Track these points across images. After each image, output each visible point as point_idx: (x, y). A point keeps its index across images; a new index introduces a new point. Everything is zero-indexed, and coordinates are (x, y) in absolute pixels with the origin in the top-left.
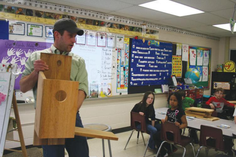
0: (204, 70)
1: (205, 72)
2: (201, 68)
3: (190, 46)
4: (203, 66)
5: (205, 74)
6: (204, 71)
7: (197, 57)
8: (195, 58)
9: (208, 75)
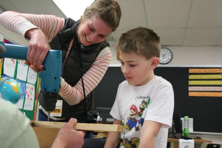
0: (28, 90)
1: (30, 94)
2: (24, 84)
3: (6, 38)
4: (26, 82)
5: (30, 98)
6: (28, 92)
7: (18, 64)
8: (15, 64)
9: (35, 101)
